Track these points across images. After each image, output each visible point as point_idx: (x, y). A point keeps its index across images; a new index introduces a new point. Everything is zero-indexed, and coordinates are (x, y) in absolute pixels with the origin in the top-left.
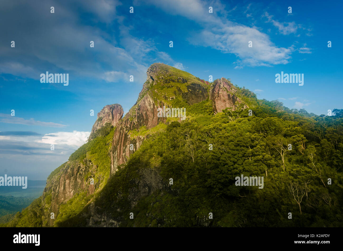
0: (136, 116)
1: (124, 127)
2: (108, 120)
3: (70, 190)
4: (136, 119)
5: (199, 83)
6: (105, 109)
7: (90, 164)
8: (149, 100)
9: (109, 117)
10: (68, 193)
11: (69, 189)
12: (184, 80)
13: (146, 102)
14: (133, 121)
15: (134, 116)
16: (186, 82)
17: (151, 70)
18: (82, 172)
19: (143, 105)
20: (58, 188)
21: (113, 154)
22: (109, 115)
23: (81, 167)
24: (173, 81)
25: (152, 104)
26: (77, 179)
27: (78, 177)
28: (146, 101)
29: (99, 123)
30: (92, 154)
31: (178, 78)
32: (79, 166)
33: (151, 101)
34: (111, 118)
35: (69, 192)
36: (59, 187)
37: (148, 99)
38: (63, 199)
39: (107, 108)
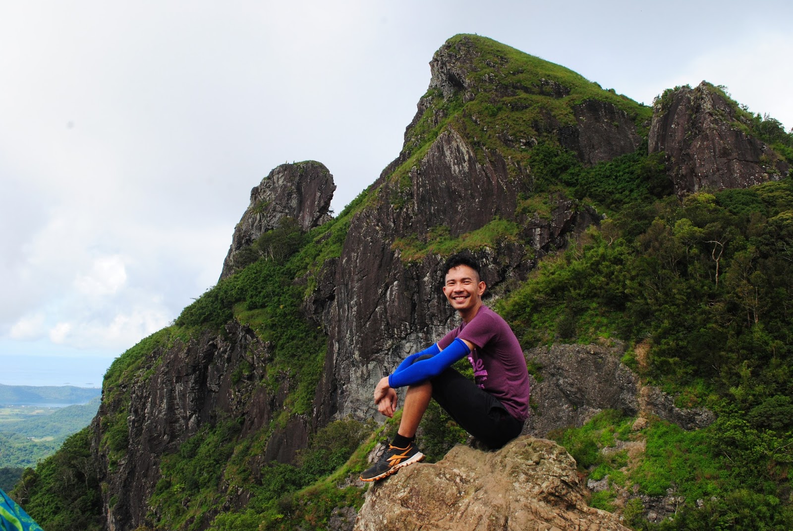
0: (412, 195)
1: (377, 228)
2: (287, 211)
3: (185, 412)
4: (414, 203)
5: (609, 100)
6: (275, 178)
7: (246, 339)
8: (458, 146)
9: (288, 200)
10: (182, 421)
11: (182, 410)
12: (559, 89)
13: (448, 153)
14: (405, 210)
15: (407, 194)
16: (568, 93)
17: (450, 56)
18: (221, 361)
19: (437, 162)
20: (149, 405)
21: (339, 310)
22: (290, 195)
23: (219, 346)
24: (526, 90)
25: (466, 158)
26: (206, 382)
27: (209, 374)
28: (445, 149)
29: (258, 217)
30: (250, 308)
31: (541, 81)
32: (213, 344)
33: (464, 149)
34: (294, 203)
35: (184, 418)
36: (154, 404)
37: (454, 144)
38: (165, 437)
39: (281, 175)
